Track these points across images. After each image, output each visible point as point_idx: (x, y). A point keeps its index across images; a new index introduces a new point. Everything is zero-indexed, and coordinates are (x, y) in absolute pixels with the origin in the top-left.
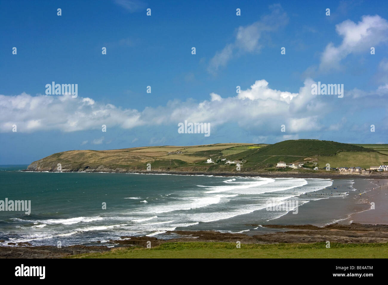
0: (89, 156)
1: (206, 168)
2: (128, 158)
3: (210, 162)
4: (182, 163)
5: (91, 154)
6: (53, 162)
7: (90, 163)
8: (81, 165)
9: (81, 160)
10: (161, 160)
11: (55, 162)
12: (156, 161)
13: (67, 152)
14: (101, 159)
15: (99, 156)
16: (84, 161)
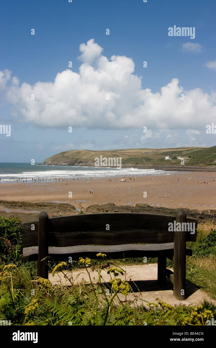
0: (83, 154)
1: (163, 163)
2: (110, 155)
3: (168, 159)
4: (149, 160)
5: (85, 152)
6: (59, 158)
7: (83, 159)
8: (76, 160)
9: (77, 157)
10: (134, 157)
11: (60, 158)
12: (130, 158)
13: (70, 151)
14: (92, 156)
15: (90, 154)
16: (79, 157)
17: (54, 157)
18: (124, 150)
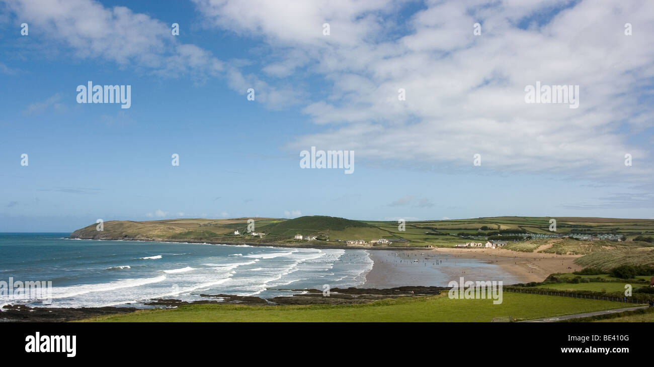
0: (127, 226)
1: (233, 239)
2: (164, 228)
3: (237, 234)
4: (212, 234)
5: (129, 224)
7: (129, 233)
8: (120, 234)
9: (120, 230)
10: (193, 231)
12: (189, 232)
14: (139, 229)
15: (136, 227)
16: (124, 230)
17: (87, 229)
18: (175, 221)
